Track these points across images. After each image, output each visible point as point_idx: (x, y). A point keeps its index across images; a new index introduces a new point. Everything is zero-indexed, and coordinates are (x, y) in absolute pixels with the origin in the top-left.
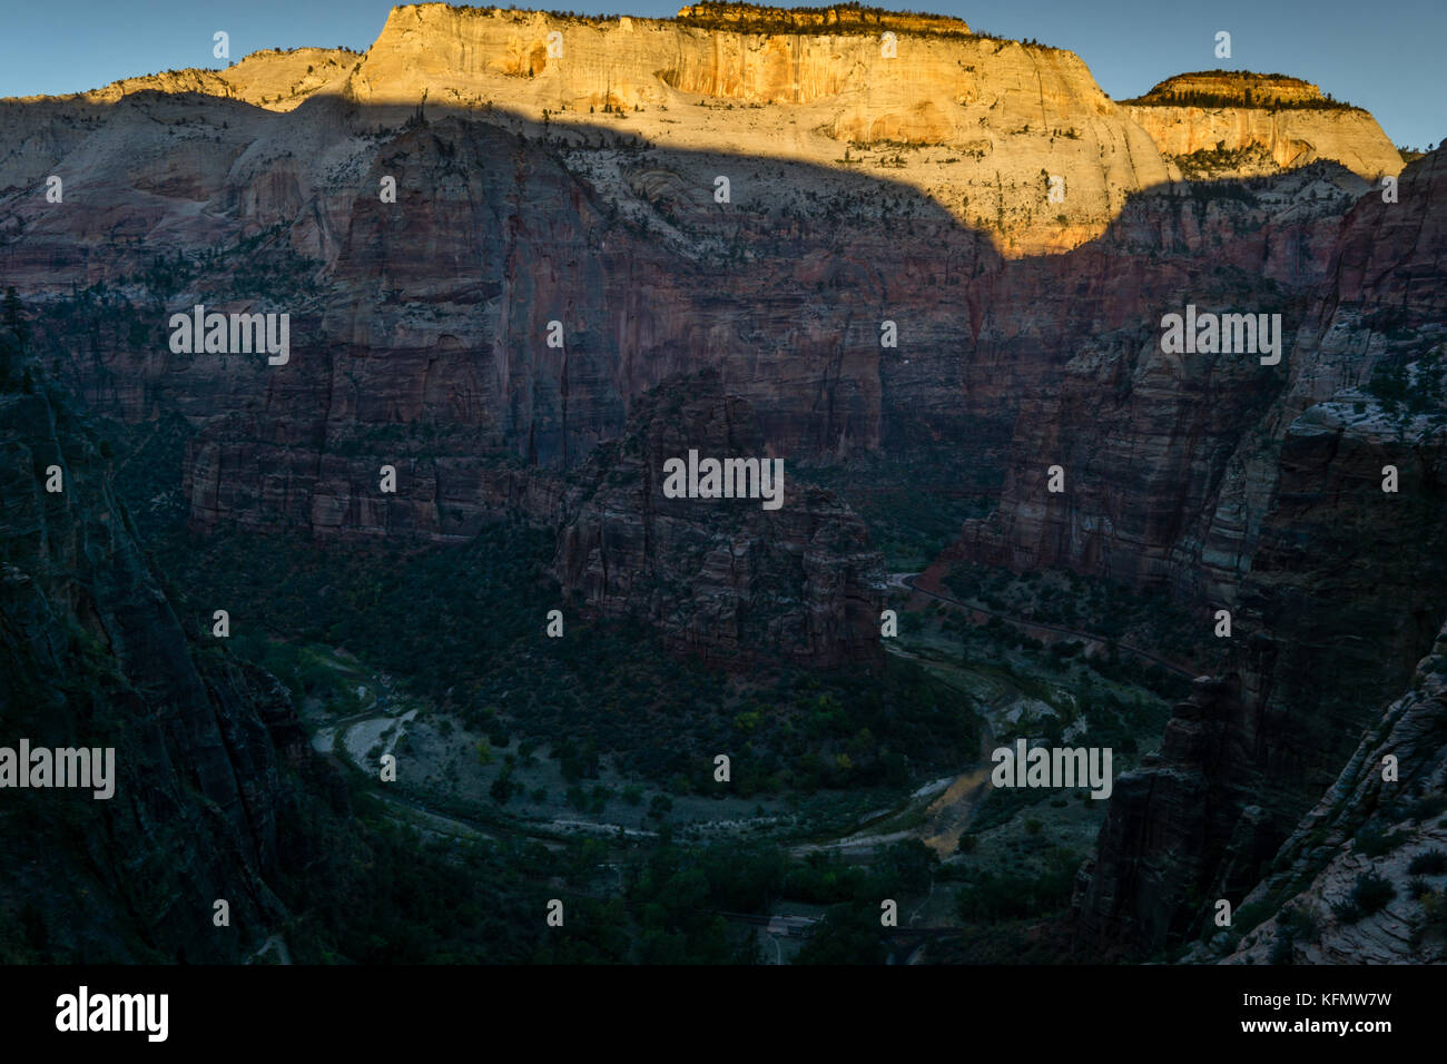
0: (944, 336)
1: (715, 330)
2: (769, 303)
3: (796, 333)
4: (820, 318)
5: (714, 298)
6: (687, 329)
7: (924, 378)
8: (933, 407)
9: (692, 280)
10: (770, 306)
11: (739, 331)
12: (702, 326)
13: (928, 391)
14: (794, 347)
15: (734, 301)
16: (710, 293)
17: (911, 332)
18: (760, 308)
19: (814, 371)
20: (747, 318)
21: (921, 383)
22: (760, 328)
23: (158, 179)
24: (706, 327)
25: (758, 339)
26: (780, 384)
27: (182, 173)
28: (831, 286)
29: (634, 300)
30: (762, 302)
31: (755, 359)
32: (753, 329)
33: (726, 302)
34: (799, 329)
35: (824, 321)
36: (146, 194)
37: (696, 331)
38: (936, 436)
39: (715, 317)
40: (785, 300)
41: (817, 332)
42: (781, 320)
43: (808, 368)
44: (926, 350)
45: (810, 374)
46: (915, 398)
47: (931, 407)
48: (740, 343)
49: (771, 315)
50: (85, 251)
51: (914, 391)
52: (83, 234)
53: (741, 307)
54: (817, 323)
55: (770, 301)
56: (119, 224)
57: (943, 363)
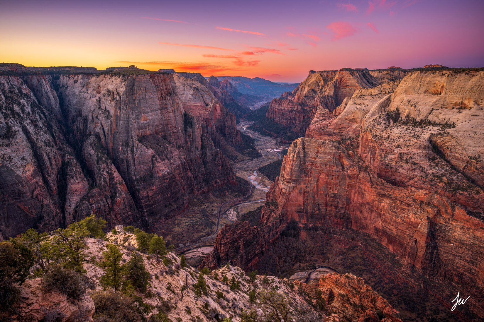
0: (477, 242)
1: (383, 204)
2: (401, 202)
3: (406, 216)
4: (415, 214)
5: (384, 195)
6: (374, 201)
7: (458, 254)
8: (459, 268)
9: (379, 187)
10: (401, 203)
11: (390, 207)
12: (378, 202)
13: (457, 260)
14: (404, 220)
15: (391, 198)
16: (383, 192)
17: (458, 234)
18: (398, 203)
19: (409, 231)
20: (394, 204)
21: (456, 256)
22: (397, 209)
23: (350, 118)
24: (380, 202)
25: (395, 212)
26: (398, 229)
27: (355, 117)
28: (426, 204)
29: (357, 188)
30: (399, 201)
31: (392, 218)
32: (394, 208)
33: (389, 197)
34: (407, 215)
35: (417, 216)
36: (348, 121)
37: (376, 202)
38: (456, 279)
39: (383, 200)
40: (406, 203)
41: (413, 218)
42: (403, 209)
43: (407, 229)
44: (463, 244)
45: (407, 231)
46: (451, 260)
47: (457, 267)
48: (389, 211)
49: (401, 206)
50: (334, 133)
51: (451, 257)
52: (335, 129)
53: (392, 200)
54: (414, 215)
55: (402, 202)
56: (341, 128)
57: (470, 252)
